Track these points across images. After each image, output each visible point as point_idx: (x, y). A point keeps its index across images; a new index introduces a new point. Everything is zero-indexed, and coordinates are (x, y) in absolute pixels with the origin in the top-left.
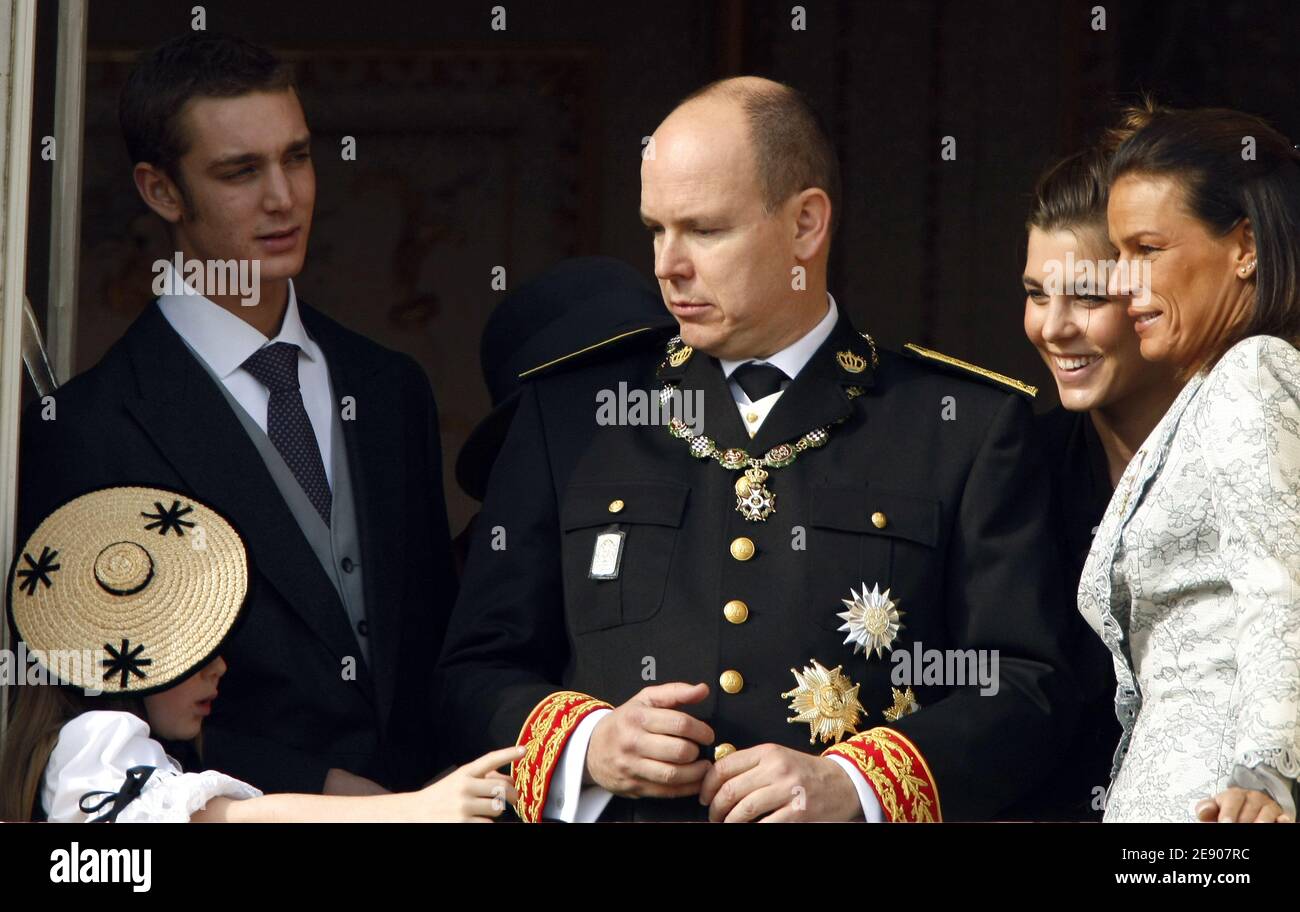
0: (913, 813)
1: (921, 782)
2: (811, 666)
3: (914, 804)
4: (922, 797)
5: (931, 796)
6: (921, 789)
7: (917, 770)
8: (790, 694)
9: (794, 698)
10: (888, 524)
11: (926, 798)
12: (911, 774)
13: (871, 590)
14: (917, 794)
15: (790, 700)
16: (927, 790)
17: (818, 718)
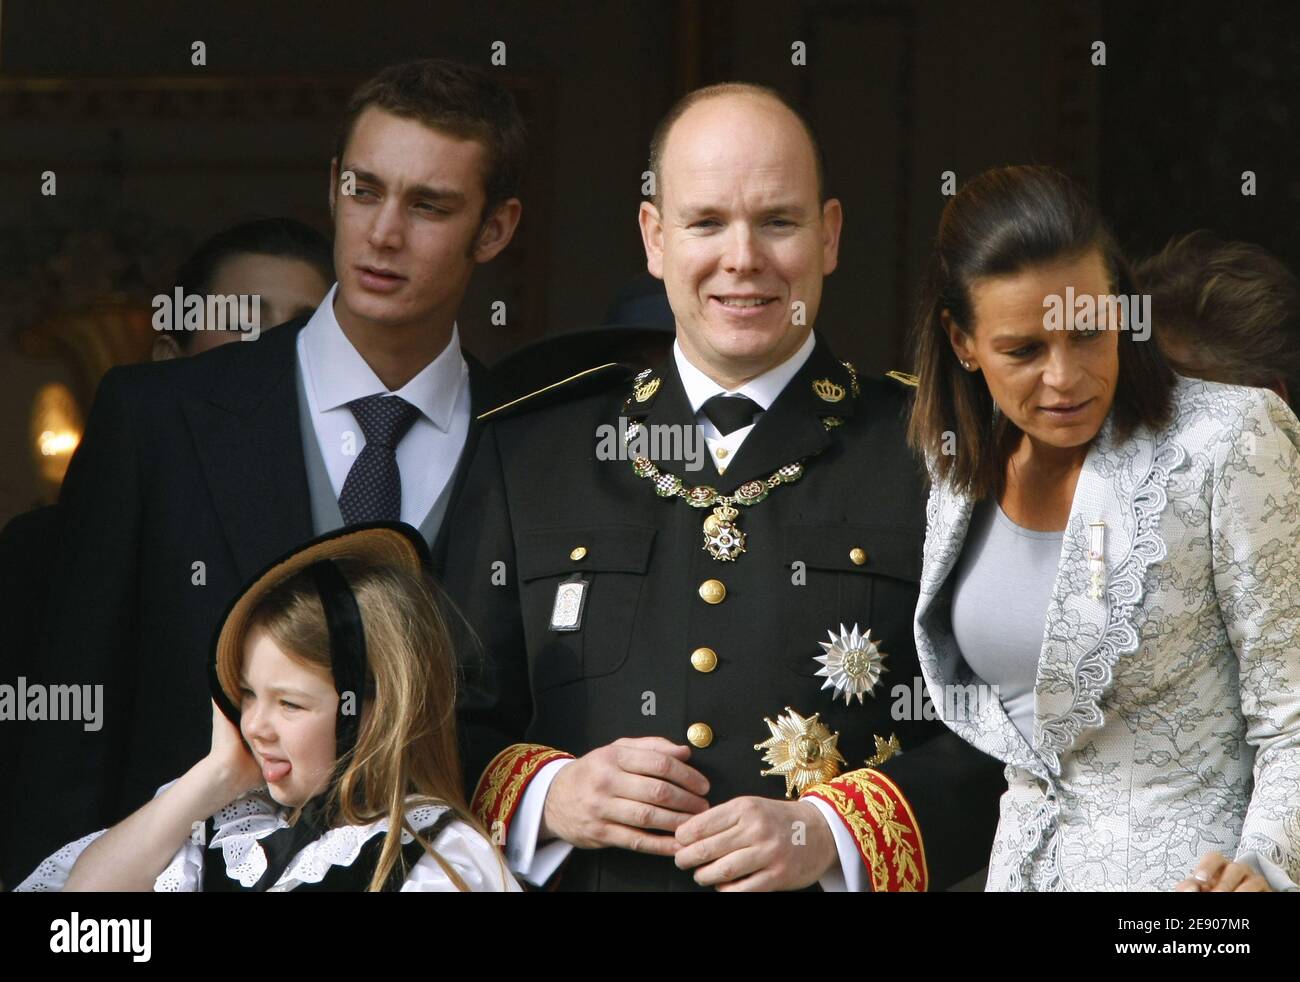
0: (894, 861)
1: (904, 829)
2: (786, 714)
3: (896, 851)
4: (904, 845)
5: (915, 844)
6: (904, 836)
7: (900, 816)
8: (764, 745)
9: (768, 749)
10: (867, 561)
11: (909, 846)
12: (893, 819)
13: (849, 630)
14: (899, 842)
15: (764, 751)
16: (910, 837)
17: (794, 770)
